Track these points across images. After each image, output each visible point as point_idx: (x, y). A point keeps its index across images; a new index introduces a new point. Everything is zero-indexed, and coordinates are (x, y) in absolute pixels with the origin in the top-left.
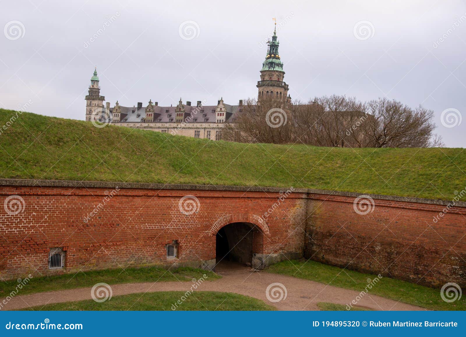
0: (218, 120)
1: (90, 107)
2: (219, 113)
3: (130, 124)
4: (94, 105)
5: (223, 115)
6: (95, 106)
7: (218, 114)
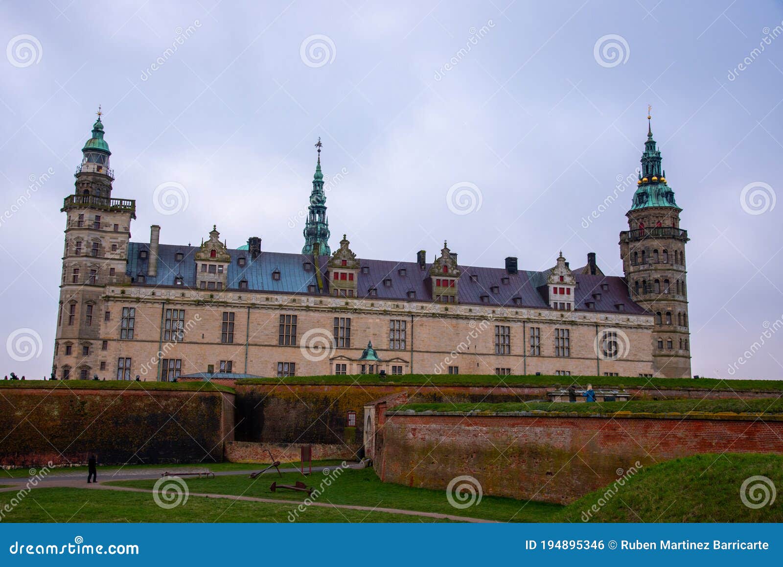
0: (556, 304)
1: (97, 234)
2: (558, 286)
3: (276, 297)
4: (111, 229)
5: (568, 293)
6: (116, 231)
7: (555, 289)
